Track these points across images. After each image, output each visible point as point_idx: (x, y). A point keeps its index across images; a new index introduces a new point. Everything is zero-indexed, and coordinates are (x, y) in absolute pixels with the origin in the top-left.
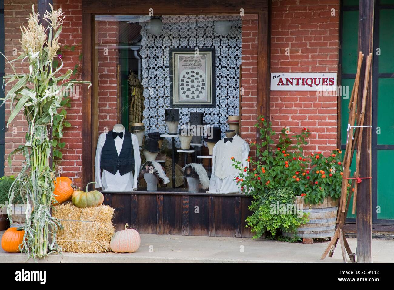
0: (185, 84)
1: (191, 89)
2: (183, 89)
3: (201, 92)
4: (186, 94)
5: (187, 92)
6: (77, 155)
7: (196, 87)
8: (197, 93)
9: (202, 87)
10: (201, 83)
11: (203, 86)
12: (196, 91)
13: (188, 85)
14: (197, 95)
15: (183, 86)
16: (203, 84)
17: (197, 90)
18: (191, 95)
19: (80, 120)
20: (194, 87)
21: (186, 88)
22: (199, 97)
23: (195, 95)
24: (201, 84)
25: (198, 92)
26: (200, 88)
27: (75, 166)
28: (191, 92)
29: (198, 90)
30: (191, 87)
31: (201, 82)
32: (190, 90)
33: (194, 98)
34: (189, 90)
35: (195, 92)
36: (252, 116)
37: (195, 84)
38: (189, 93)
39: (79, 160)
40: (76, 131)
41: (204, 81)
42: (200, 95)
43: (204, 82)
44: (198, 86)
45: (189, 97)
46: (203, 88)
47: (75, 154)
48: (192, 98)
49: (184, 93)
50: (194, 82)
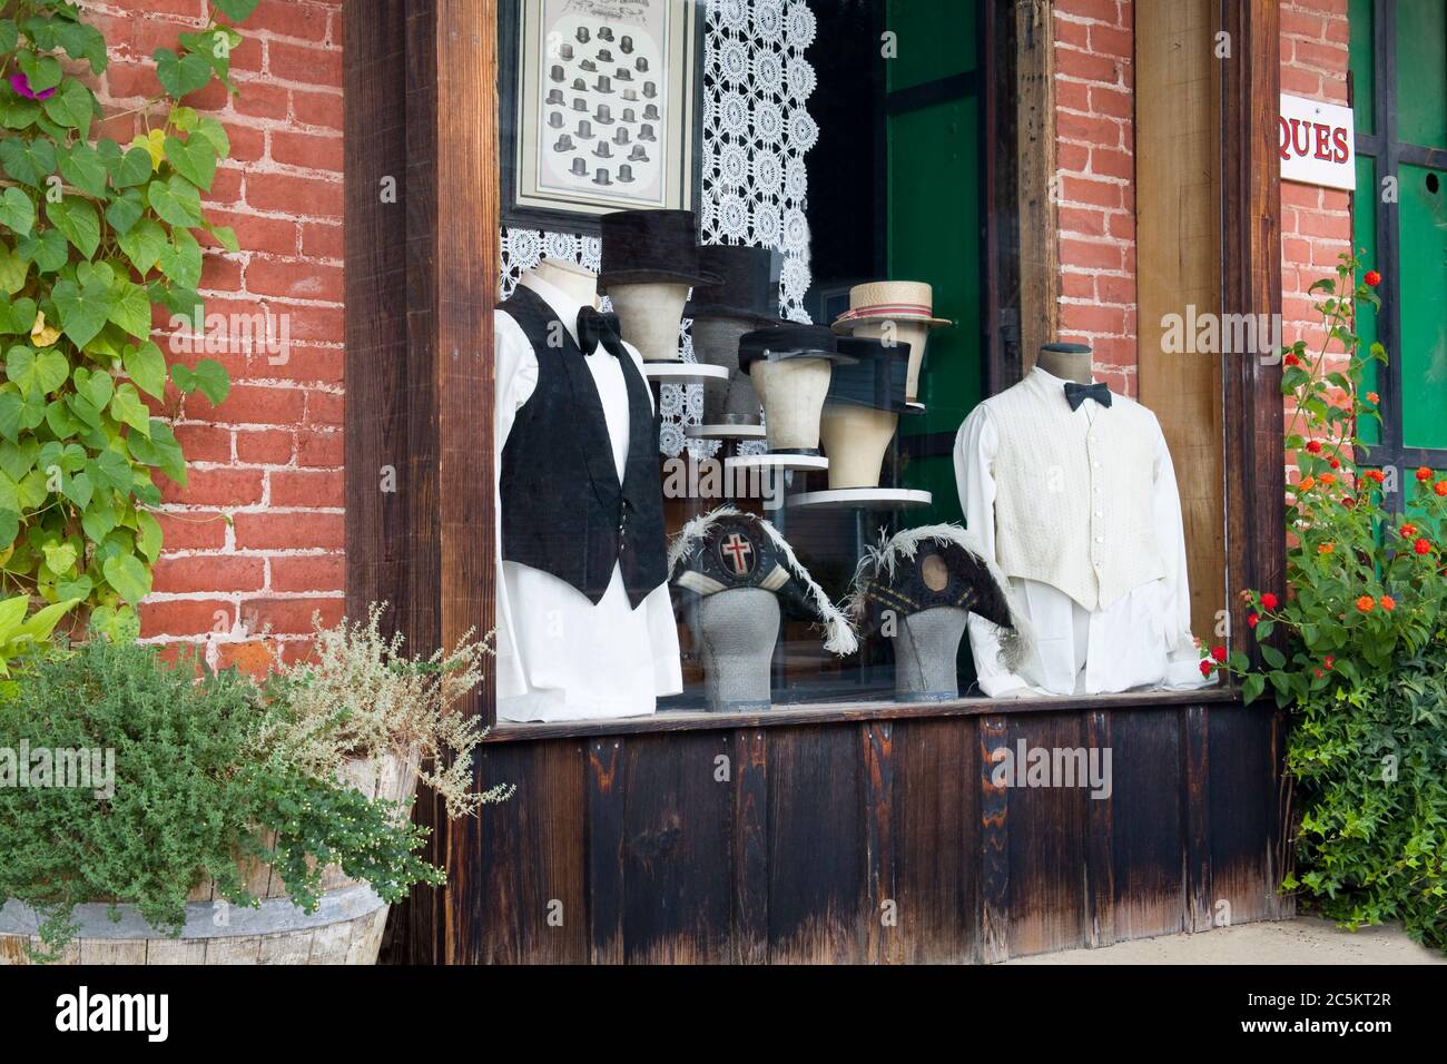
0: (570, 95)
1: (596, 127)
2: (556, 120)
3: (639, 154)
4: (570, 156)
5: (575, 140)
6: (242, 466)
7: (619, 123)
8: (620, 154)
9: (643, 126)
10: (644, 101)
11: (650, 122)
12: (616, 140)
13: (580, 105)
14: (622, 168)
15: (556, 108)
16: (651, 111)
17: (622, 137)
18: (594, 163)
19: (261, 207)
20: (610, 121)
21: (572, 120)
22: (631, 179)
23: (613, 169)
24: (639, 108)
25: (628, 149)
26: (634, 130)
27: (229, 549)
28: (593, 144)
29: (626, 141)
30: (598, 118)
31: (640, 96)
32: (589, 135)
33: (608, 183)
34: (584, 131)
35: (613, 148)
36: (1100, 278)
37: (616, 105)
38: (585, 149)
39: (252, 509)
40: (236, 289)
41: (653, 95)
42: (637, 167)
43: (654, 101)
44: (628, 116)
45: (584, 173)
46: (647, 132)
47: (226, 460)
48: (597, 181)
49: (563, 145)
50: (609, 90)
